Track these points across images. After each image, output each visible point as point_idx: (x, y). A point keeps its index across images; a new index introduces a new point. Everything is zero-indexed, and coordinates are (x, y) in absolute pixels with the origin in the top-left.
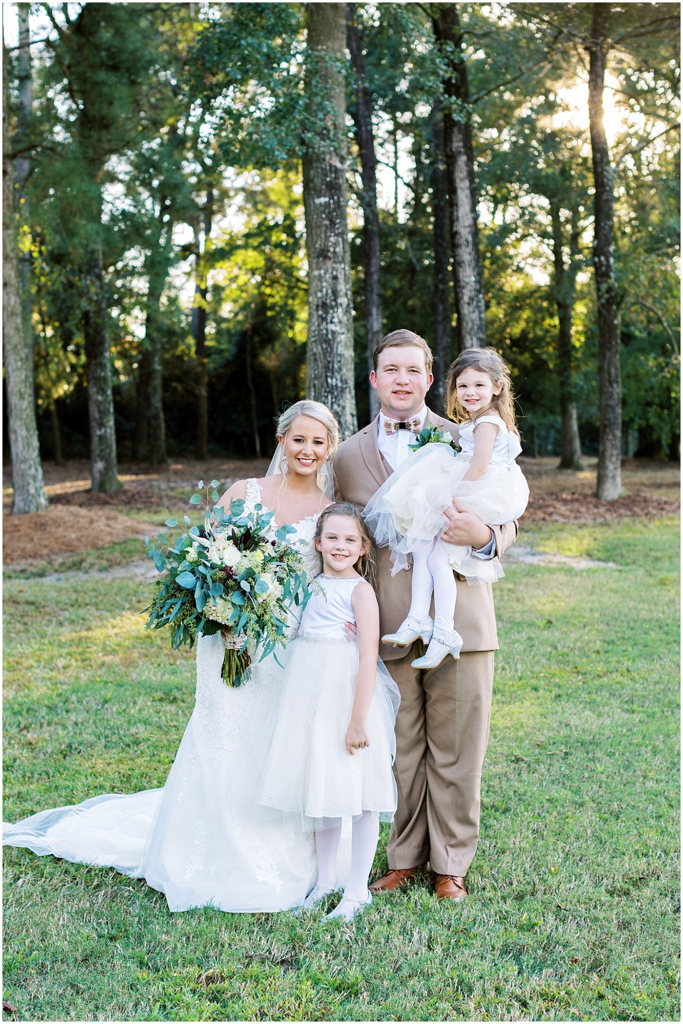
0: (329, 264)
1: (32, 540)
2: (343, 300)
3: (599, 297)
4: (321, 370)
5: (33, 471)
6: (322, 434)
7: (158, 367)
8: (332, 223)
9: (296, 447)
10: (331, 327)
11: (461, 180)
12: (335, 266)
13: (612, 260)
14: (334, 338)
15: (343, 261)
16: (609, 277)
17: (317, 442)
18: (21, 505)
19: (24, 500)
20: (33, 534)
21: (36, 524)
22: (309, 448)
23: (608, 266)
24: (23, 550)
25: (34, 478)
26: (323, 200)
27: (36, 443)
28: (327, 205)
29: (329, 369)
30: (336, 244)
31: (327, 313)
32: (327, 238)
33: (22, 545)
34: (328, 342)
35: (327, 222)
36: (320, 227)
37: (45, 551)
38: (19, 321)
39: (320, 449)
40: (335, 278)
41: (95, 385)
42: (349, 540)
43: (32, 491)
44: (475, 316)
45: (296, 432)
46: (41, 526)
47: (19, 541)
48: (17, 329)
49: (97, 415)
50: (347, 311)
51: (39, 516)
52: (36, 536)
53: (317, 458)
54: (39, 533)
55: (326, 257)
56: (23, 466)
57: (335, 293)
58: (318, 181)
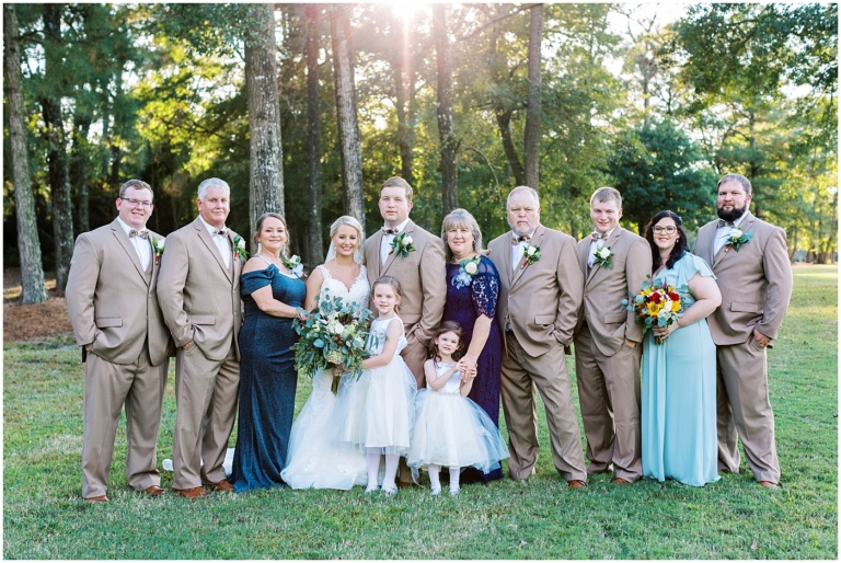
0: (266, 122)
1: (41, 323)
2: (276, 149)
3: (443, 144)
4: (261, 198)
5: (37, 272)
6: (355, 233)
7: (85, 193)
8: (268, 94)
9: (341, 241)
10: (268, 167)
11: (344, 58)
12: (271, 124)
13: (451, 117)
14: (270, 176)
15: (275, 121)
16: (449, 129)
17: (352, 238)
18: (29, 298)
19: (30, 294)
20: (41, 319)
21: (42, 311)
22: (348, 241)
23: (448, 121)
24: (36, 330)
25: (38, 277)
26: (261, 77)
27: (39, 251)
28: (263, 81)
29: (267, 197)
30: (270, 109)
31: (265, 158)
32: (264, 105)
33: (35, 327)
34: (266, 178)
35: (264, 93)
36: (258, 96)
37: (53, 331)
38: (25, 161)
39: (354, 242)
40: (270, 133)
41: (58, 208)
42: (389, 297)
43: (37, 287)
44: (354, 157)
45: (340, 233)
46: (46, 312)
47: (32, 323)
48: (24, 167)
49: (60, 231)
50: (278, 157)
51: (44, 305)
52: (45, 319)
53: (353, 246)
54: (46, 318)
55: (263, 118)
56: (30, 269)
57: (270, 143)
58: (257, 64)
